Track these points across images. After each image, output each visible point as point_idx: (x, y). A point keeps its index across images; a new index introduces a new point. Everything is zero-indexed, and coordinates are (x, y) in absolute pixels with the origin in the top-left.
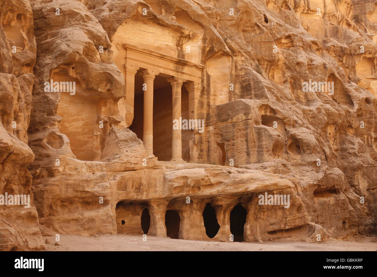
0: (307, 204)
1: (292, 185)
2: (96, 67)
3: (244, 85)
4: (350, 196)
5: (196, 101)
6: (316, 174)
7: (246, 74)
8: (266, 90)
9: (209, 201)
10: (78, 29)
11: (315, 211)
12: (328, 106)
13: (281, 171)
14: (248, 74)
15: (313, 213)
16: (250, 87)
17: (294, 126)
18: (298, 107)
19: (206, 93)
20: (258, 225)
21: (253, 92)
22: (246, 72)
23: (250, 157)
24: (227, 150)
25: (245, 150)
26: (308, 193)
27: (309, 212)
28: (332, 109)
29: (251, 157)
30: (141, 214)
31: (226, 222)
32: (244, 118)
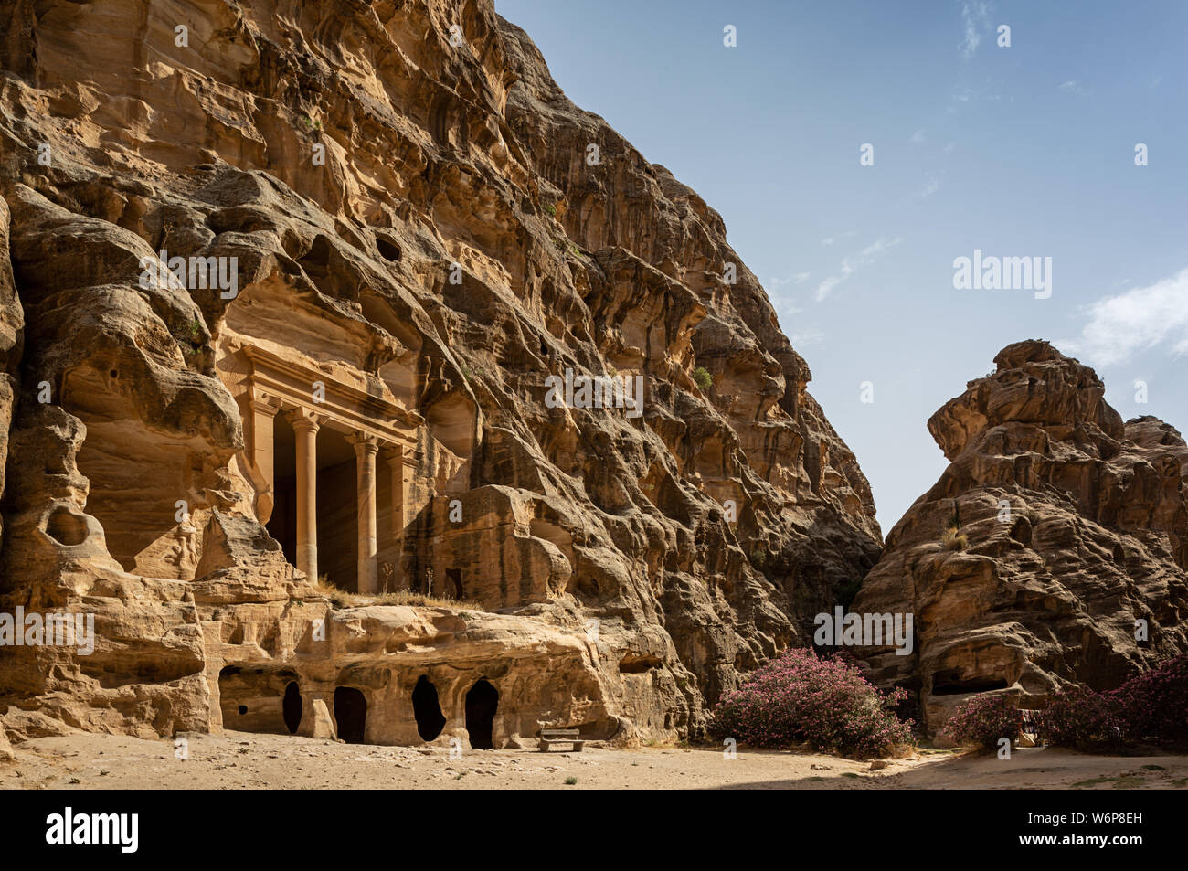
0: (608, 682)
1: (583, 648)
2: (170, 377)
3: (499, 463)
4: (678, 674)
5: (406, 487)
6: (625, 631)
7: (504, 442)
8: (540, 473)
9: (424, 671)
10: (128, 288)
11: (620, 696)
12: (648, 517)
13: (563, 621)
14: (507, 443)
15: (617, 700)
16: (511, 468)
17: (589, 546)
18: (597, 514)
19: (425, 472)
20: (519, 720)
21: (516, 478)
22: (503, 439)
23: (506, 596)
24: (466, 583)
25: (498, 581)
26: (610, 663)
27: (610, 696)
28: (656, 524)
29: (509, 594)
30: (283, 695)
31: (458, 712)
32: (497, 519)
